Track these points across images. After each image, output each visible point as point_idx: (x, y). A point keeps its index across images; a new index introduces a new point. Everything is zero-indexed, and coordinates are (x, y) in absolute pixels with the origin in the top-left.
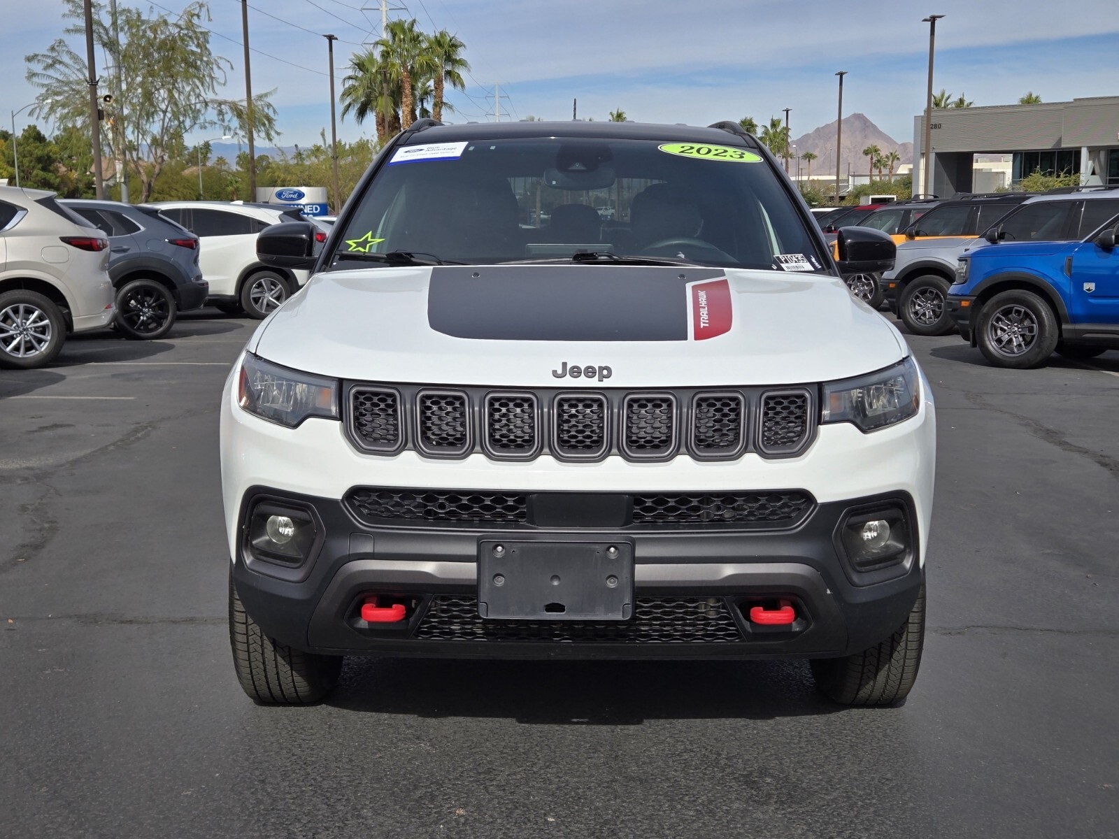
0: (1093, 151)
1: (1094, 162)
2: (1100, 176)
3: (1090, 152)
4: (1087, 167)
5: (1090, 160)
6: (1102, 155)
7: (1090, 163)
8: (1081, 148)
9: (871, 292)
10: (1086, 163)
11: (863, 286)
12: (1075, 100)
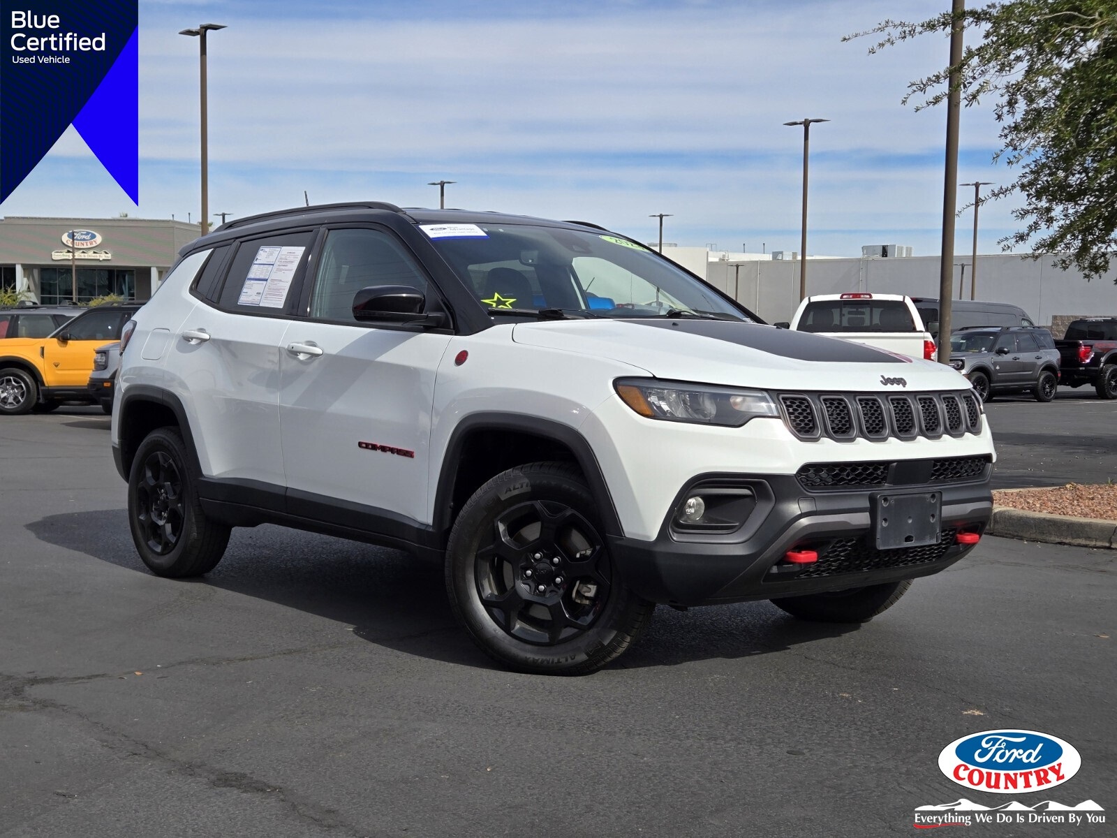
0: (28, 269)
1: (28, 279)
2: (35, 294)
3: (24, 269)
4: (22, 284)
5: (24, 277)
6: (36, 272)
7: (25, 279)
8: (15, 265)
9: (22, 395)
10: (21, 281)
11: (13, 389)
12: (6, 218)
